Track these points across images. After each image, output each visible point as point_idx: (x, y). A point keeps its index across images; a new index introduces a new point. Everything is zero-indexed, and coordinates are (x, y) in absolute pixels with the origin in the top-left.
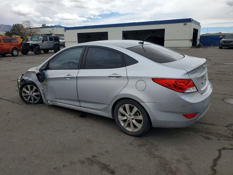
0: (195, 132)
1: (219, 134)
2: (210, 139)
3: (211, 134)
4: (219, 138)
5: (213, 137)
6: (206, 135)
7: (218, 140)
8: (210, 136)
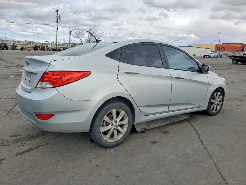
0: (31, 135)
1: (6, 145)
2: (11, 136)
3: (14, 140)
4: (3, 141)
5: (9, 139)
6: (18, 138)
7: (3, 140)
8: (13, 138)
